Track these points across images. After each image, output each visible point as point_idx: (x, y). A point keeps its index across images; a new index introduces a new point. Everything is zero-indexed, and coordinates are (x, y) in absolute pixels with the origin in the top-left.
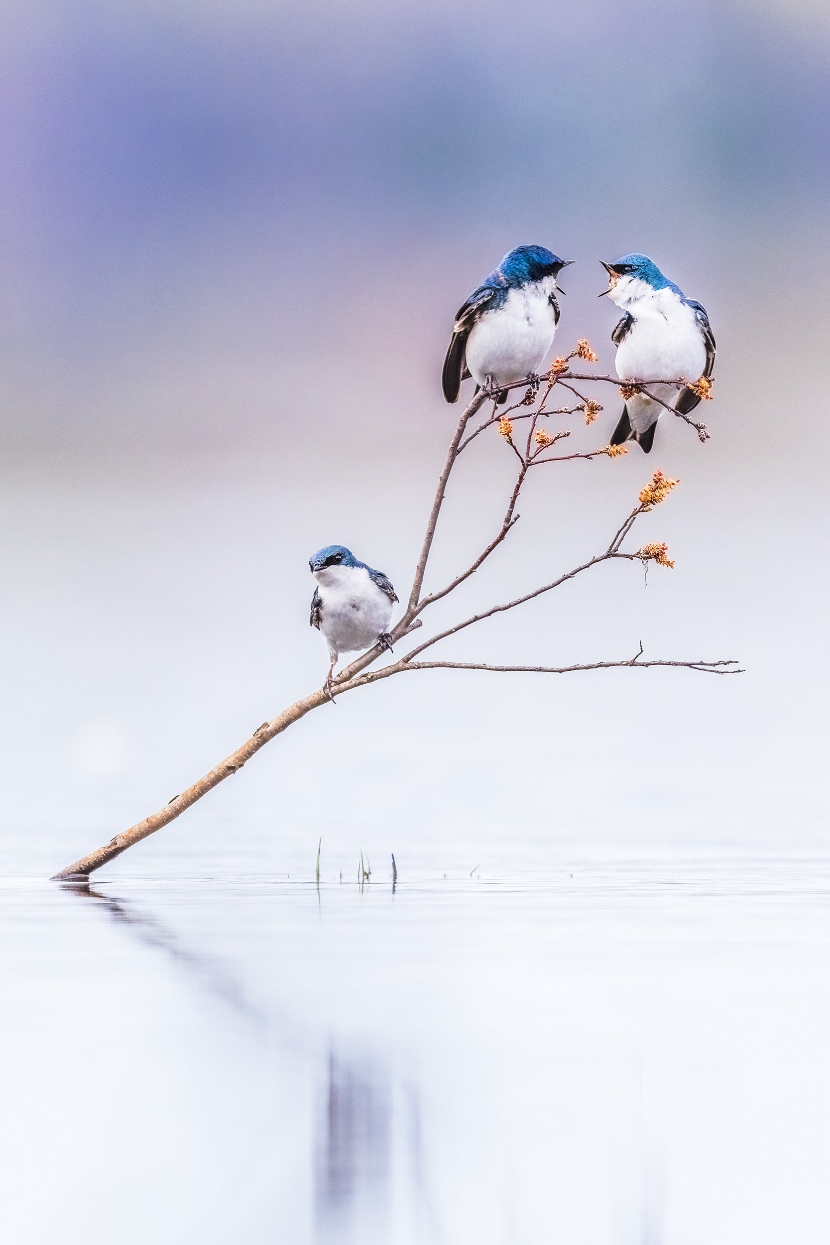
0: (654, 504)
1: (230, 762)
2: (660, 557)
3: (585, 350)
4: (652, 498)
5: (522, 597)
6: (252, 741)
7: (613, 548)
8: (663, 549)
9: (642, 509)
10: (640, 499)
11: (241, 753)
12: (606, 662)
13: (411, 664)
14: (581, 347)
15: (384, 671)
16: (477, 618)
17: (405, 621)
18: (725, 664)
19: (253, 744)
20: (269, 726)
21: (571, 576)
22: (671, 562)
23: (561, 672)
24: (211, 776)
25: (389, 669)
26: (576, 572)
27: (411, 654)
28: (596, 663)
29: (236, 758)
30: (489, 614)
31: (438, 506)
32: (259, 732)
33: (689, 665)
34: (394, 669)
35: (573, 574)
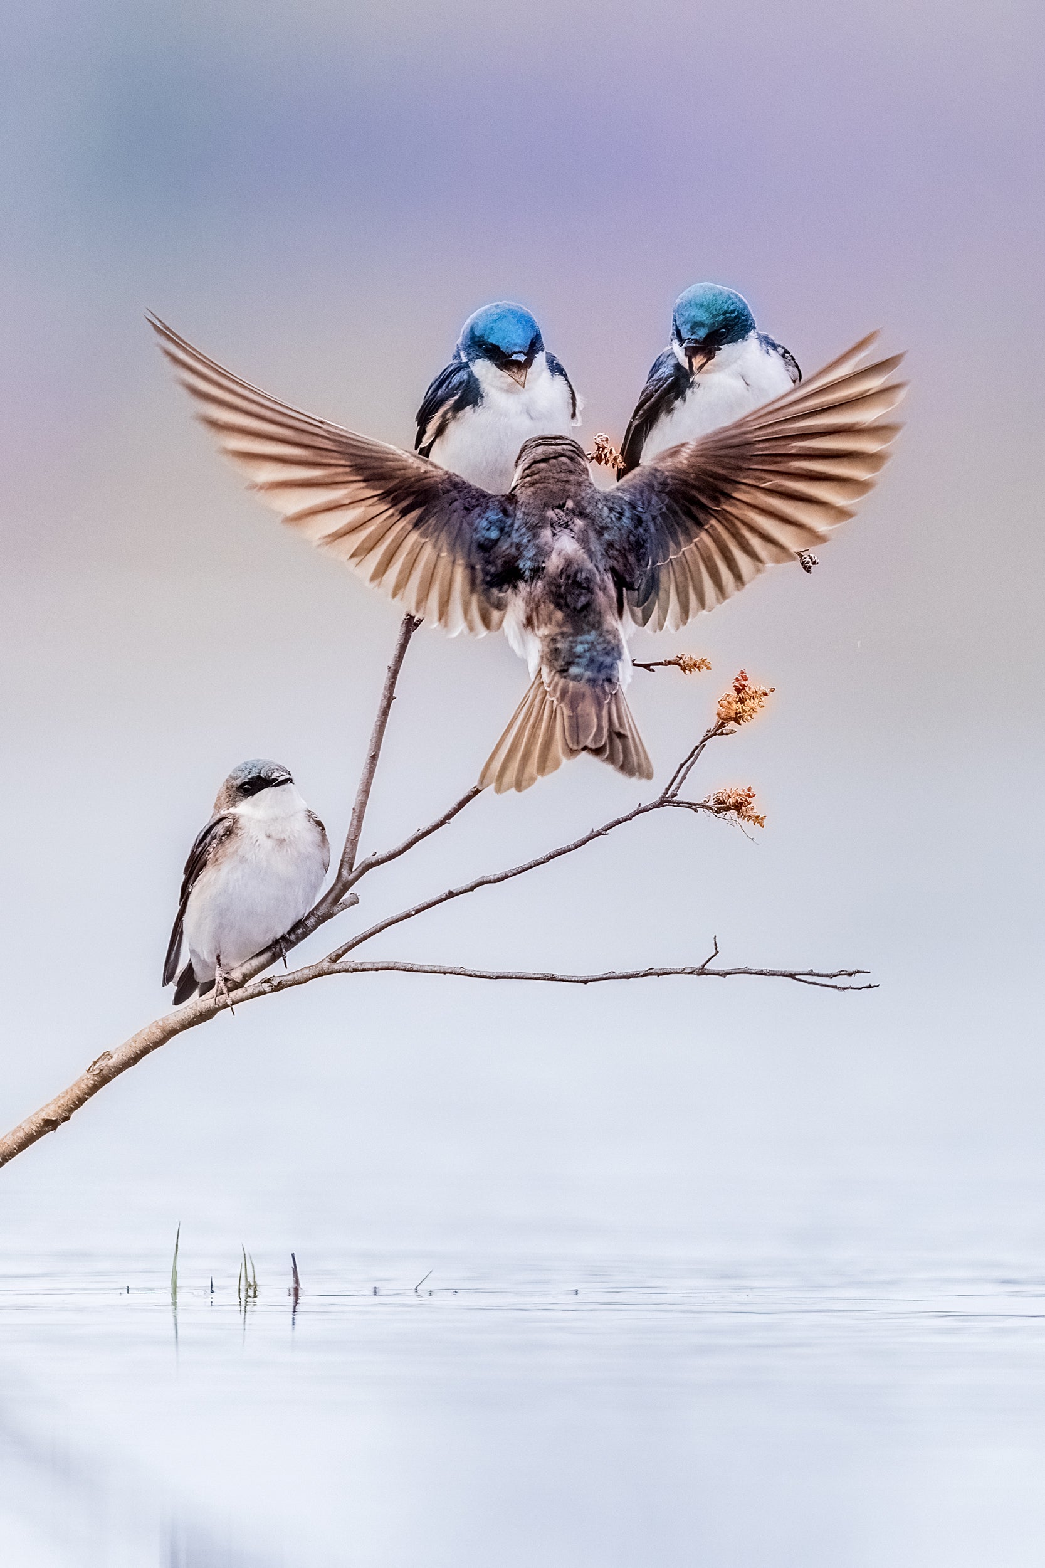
0: (740, 724)
1: (51, 1114)
2: (743, 808)
3: (606, 451)
4: (736, 714)
5: (525, 862)
6: (85, 1081)
7: (670, 792)
8: (749, 796)
9: (720, 731)
10: (718, 714)
11: (66, 1099)
12: (658, 967)
13: (342, 964)
14: (599, 448)
15: (299, 974)
16: (451, 895)
17: (333, 895)
18: (850, 975)
19: (87, 1085)
20: (112, 1057)
21: (604, 832)
22: (761, 816)
23: (585, 982)
24: (18, 1134)
25: (306, 971)
26: (611, 827)
27: (343, 949)
28: (642, 969)
29: (59, 1107)
30: (471, 889)
31: (385, 713)
32: (96, 1067)
33: (792, 976)
34: (314, 971)
35: (606, 830)
